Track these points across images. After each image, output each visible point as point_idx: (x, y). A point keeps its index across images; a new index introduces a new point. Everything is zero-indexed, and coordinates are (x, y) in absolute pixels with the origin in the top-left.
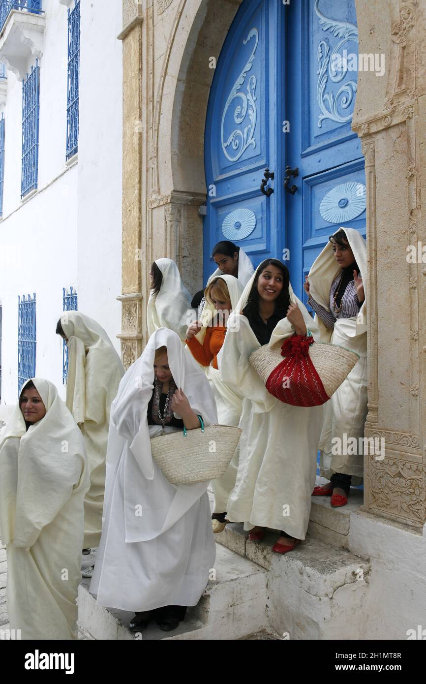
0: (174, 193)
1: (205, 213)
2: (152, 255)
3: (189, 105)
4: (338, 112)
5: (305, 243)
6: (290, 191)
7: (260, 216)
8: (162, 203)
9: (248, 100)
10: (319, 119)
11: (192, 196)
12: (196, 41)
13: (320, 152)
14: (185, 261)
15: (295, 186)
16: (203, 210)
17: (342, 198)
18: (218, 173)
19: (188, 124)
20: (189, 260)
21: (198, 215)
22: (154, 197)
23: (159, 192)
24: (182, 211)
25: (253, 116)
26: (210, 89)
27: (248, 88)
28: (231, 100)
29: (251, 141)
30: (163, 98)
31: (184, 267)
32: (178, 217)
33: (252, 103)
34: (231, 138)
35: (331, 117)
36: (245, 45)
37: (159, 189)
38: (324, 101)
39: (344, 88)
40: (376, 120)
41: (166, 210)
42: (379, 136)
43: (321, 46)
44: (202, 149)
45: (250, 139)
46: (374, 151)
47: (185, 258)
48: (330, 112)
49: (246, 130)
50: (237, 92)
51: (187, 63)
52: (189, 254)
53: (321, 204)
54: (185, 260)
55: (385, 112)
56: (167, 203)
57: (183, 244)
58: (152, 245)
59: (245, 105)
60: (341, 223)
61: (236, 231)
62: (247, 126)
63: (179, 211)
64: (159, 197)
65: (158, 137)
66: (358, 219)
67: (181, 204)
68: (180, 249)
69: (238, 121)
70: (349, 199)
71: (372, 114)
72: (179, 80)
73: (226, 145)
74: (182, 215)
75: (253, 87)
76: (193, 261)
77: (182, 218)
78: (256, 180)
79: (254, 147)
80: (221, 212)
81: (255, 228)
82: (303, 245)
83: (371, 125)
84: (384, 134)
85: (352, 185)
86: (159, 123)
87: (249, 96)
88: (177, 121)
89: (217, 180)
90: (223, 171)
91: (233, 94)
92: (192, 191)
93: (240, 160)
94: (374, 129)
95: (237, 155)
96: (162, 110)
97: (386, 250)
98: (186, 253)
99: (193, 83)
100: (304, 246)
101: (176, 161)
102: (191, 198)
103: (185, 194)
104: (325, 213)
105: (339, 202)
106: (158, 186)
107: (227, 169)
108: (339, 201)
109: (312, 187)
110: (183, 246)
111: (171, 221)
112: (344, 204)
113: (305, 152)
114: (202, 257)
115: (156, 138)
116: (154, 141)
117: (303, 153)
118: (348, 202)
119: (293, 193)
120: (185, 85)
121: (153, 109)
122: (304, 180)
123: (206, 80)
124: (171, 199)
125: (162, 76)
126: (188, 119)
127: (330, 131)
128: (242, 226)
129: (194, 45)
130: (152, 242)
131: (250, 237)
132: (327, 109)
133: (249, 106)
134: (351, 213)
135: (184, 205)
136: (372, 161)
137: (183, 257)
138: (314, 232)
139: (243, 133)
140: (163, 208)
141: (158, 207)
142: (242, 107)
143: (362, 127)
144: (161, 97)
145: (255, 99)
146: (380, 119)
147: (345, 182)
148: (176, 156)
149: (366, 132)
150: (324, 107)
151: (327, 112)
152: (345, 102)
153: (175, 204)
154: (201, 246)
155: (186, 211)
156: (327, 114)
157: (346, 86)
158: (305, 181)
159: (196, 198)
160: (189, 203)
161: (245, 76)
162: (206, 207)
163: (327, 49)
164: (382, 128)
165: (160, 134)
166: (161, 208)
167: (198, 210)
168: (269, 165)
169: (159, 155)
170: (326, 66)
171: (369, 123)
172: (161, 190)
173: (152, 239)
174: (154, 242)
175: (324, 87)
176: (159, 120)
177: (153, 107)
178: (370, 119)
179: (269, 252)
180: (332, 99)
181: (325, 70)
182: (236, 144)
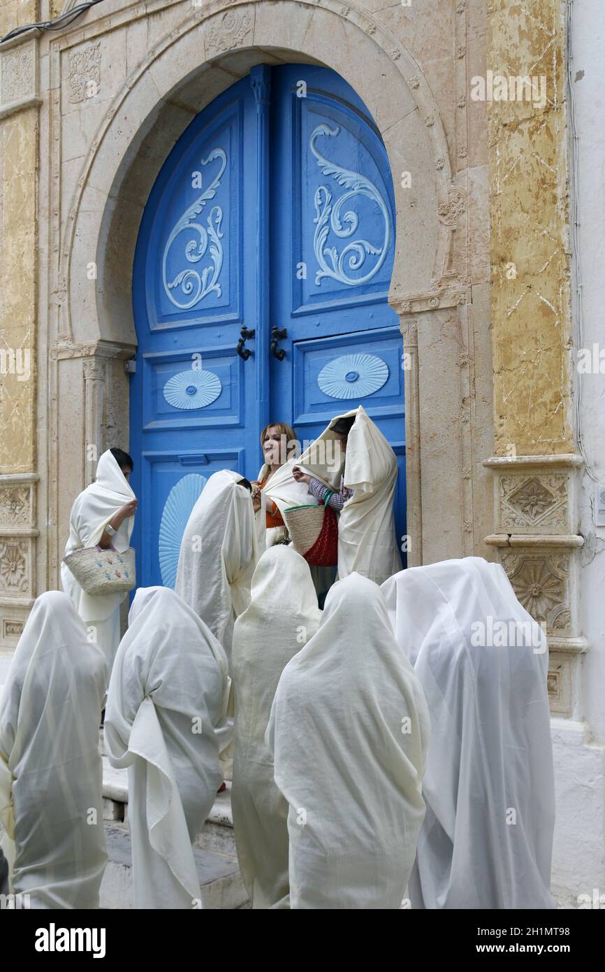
0: (101, 343)
1: (134, 370)
2: (58, 423)
3: (118, 229)
4: (344, 272)
5: (296, 419)
6: (275, 356)
7: (227, 382)
8: (79, 355)
9: (209, 235)
10: (317, 275)
11: (120, 348)
12: (137, 150)
13: (320, 315)
14: (110, 433)
15: (283, 350)
16: (133, 366)
17: (350, 371)
18: (156, 320)
19: (115, 253)
20: (114, 431)
21: (125, 372)
22: (62, 344)
23: (73, 339)
24: (107, 367)
25: (217, 256)
26: (143, 210)
27: (209, 220)
28: (179, 230)
29: (212, 287)
30: (80, 214)
31: (109, 441)
32: (102, 375)
33: (215, 238)
34: (179, 279)
35: (334, 275)
36: (204, 166)
37: (72, 335)
38: (324, 256)
39: (351, 246)
40: (420, 300)
41: (85, 365)
42: (422, 317)
43: (320, 191)
44: (130, 286)
45: (212, 284)
46: (416, 331)
47: (110, 429)
48: (333, 270)
49: (205, 272)
50: (190, 222)
51: (123, 177)
52: (115, 423)
53: (320, 375)
54: (112, 431)
55: (432, 293)
56: (88, 356)
57: (108, 409)
58: (58, 410)
59: (204, 239)
60: (349, 400)
61: (188, 397)
62: (208, 267)
63: (104, 367)
64: (72, 346)
65: (69, 265)
66: (373, 396)
67: (106, 357)
68: (104, 416)
69: (193, 259)
70: (359, 373)
71: (414, 293)
72: (110, 196)
73: (170, 286)
74: (107, 371)
75: (218, 220)
76: (119, 432)
77: (107, 376)
78: (222, 337)
79: (219, 296)
80: (161, 371)
81: (219, 396)
82: (293, 421)
83: (413, 304)
84: (429, 315)
85: (364, 358)
86: (72, 247)
87: (211, 230)
88: (103, 248)
89: (155, 329)
90: (164, 318)
91: (182, 223)
92: (121, 341)
93: (196, 308)
94: (417, 308)
95: (190, 301)
96: (77, 230)
97: (431, 438)
98: (110, 423)
99: (125, 201)
100: (295, 422)
101: (100, 300)
102: (119, 350)
103: (113, 345)
104: (325, 386)
105: (348, 375)
106: (71, 331)
107: (171, 317)
108: (346, 374)
109: (304, 353)
110: (108, 413)
111: (94, 380)
112: (353, 378)
113: (297, 311)
114: (128, 427)
115: (67, 267)
116: (63, 270)
117: (294, 312)
118: (358, 376)
119: (281, 359)
120: (116, 202)
121: (60, 226)
122: (295, 344)
123: (141, 198)
124: (96, 350)
125: (78, 186)
126: (115, 247)
127: (333, 292)
128: (198, 392)
129: (134, 155)
130: (58, 405)
131: (212, 407)
132: (330, 265)
133: (210, 243)
134: (363, 389)
135: (110, 358)
136: (413, 341)
137: (108, 427)
138: (307, 407)
139: (201, 275)
140: (81, 362)
141: (71, 358)
142: (199, 244)
143: (403, 304)
144: (77, 213)
145: (221, 235)
146: (426, 300)
147: (354, 352)
148: (100, 294)
149: (407, 310)
150: (324, 263)
151: (328, 269)
152: (354, 262)
153: (99, 358)
154: (127, 412)
155: (111, 366)
156: (327, 272)
157: (356, 244)
158: (296, 346)
159: (126, 350)
160: (115, 357)
161: (204, 204)
162: (135, 362)
163: (328, 197)
164: (428, 309)
165: (72, 261)
166: (75, 361)
167: (124, 366)
168: (243, 321)
169: (72, 289)
170: (327, 216)
171: (412, 302)
172: (75, 337)
173: (58, 401)
174: (61, 405)
175: (324, 239)
176: (72, 242)
177: (60, 223)
178: (413, 297)
179: (243, 427)
180: (335, 256)
181: (326, 220)
182: (188, 287)
